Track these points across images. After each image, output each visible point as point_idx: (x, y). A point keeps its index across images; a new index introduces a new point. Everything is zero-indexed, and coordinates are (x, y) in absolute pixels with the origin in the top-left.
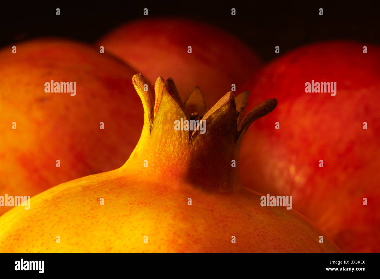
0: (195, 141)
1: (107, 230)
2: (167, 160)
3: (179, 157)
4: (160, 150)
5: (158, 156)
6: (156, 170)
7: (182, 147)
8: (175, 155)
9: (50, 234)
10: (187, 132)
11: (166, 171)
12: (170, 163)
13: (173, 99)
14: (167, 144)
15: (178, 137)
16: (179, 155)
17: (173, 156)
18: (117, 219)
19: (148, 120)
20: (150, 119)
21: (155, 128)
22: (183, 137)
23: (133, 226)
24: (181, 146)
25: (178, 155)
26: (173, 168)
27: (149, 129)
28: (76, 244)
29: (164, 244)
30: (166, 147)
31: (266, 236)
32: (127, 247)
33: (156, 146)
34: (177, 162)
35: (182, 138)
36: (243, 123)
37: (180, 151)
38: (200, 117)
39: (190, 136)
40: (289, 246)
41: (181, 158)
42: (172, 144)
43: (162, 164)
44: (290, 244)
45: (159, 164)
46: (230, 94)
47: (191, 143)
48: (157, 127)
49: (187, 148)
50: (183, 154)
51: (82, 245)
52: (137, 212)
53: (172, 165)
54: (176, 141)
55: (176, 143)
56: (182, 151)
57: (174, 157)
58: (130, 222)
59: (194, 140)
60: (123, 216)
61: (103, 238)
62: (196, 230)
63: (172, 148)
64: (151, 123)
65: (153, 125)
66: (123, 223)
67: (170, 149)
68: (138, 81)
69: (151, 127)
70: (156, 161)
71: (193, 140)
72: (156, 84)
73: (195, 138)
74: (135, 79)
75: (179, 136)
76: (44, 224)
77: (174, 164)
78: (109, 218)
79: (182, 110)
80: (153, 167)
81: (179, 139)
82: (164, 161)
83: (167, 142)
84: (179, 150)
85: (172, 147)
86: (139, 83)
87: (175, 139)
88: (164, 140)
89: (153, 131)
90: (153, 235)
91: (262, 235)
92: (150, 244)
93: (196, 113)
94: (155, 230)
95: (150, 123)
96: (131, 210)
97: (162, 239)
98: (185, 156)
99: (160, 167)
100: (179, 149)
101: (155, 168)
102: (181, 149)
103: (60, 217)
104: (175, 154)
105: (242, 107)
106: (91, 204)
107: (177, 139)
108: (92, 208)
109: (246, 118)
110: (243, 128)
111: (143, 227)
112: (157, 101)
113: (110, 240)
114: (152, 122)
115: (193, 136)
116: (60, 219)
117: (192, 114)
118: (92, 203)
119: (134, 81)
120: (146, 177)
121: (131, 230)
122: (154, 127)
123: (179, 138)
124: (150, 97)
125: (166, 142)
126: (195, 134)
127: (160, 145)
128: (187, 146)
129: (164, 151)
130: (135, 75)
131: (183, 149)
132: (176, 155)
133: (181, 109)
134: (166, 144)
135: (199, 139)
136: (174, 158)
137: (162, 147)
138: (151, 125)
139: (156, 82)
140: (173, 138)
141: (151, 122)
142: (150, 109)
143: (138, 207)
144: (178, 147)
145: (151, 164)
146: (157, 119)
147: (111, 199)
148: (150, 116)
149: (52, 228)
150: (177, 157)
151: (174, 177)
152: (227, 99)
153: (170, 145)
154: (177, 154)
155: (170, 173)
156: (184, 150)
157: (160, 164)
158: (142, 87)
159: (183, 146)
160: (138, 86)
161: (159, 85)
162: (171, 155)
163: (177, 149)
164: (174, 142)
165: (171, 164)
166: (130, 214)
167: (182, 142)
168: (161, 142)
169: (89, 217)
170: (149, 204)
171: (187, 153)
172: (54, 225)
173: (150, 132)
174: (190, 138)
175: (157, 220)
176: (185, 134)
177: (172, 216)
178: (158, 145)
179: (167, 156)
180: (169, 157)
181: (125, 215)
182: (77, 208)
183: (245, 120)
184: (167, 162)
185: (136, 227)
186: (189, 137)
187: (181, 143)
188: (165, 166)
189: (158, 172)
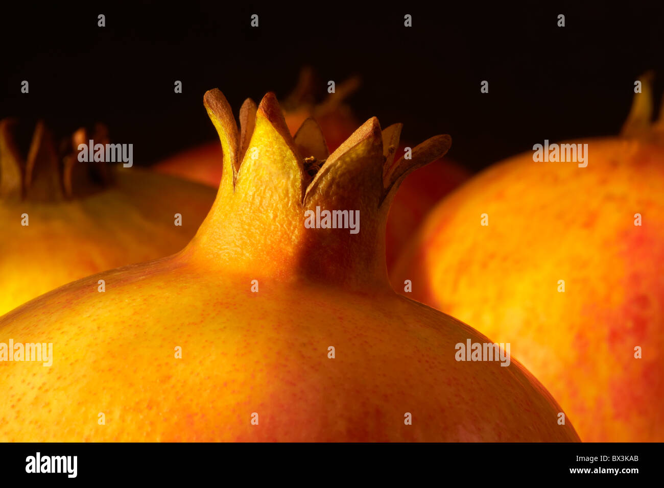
0: (311, 202)
1: (161, 346)
2: (262, 235)
3: (283, 229)
4: (251, 218)
5: (247, 227)
6: (245, 252)
7: (288, 213)
8: (277, 226)
9: (64, 355)
10: (298, 187)
11: (262, 253)
12: (268, 240)
13: (275, 130)
14: (262, 207)
15: (282, 195)
16: (284, 226)
17: (273, 227)
18: (178, 329)
19: (231, 168)
20: (234, 165)
21: (242, 181)
22: (290, 195)
23: (206, 341)
24: (287, 211)
25: (282, 226)
26: (272, 248)
27: (232, 183)
28: (110, 370)
29: (261, 370)
30: (261, 212)
31: (433, 363)
32: (198, 374)
33: (243, 211)
34: (280, 238)
35: (288, 197)
36: (393, 175)
37: (285, 219)
38: (319, 164)
39: (302, 193)
40: (473, 381)
41: (287, 230)
42: (272, 207)
43: (254, 241)
44: (474, 378)
45: (248, 241)
46: (374, 121)
47: (305, 205)
48: (247, 179)
49: (297, 214)
50: (290, 224)
51: (119, 372)
52: (213, 318)
53: (272, 242)
54: (279, 202)
55: (278, 206)
56: (288, 220)
57: (276, 229)
58: (201, 334)
59: (310, 200)
60: (189, 324)
61: (156, 359)
62: (315, 349)
63: (271, 216)
64: (236, 172)
65: (240, 175)
66: (189, 336)
67: (267, 216)
68: (213, 102)
69: (236, 179)
70: (243, 236)
71: (307, 200)
72: (242, 111)
73: (311, 198)
74: (208, 97)
75: (284, 193)
76: (52, 338)
77: (275, 241)
78: (166, 328)
79: (291, 149)
80: (238, 246)
81: (285, 199)
82: (258, 237)
83: (263, 204)
84: (283, 218)
85: (272, 211)
86: (215, 104)
87: (278, 198)
88: (257, 201)
89: (239, 185)
90: (242, 355)
91: (427, 362)
92: (237, 370)
93: (312, 157)
94: (245, 347)
95: (234, 172)
96: (202, 315)
97: (257, 362)
98: (295, 228)
99: (250, 247)
100: (284, 216)
101: (242, 249)
102: (287, 216)
103: (79, 327)
104: (277, 224)
105: (391, 148)
106: (134, 306)
107: (281, 200)
108: (135, 312)
109: (399, 167)
110: (393, 183)
111: (224, 342)
112: (245, 138)
113: (167, 364)
114: (238, 171)
115: (308, 194)
116: (80, 330)
117: (307, 159)
118: (134, 304)
119: (207, 100)
120: (227, 264)
121: (204, 347)
122: (240, 180)
123: (283, 197)
124: (233, 128)
125: (261, 204)
126: (311, 190)
127: (251, 208)
128: (298, 211)
129: (257, 220)
130: (208, 91)
131: (290, 216)
132: (279, 226)
133: (288, 147)
134: (260, 208)
135: (318, 200)
136: (275, 232)
137: (254, 212)
138: (235, 176)
139: (242, 107)
140: (274, 198)
141: (235, 170)
142: (233, 148)
143: (215, 310)
144: (283, 213)
145: (235, 240)
146: (245, 165)
147: (168, 298)
148: (233, 160)
149: (66, 345)
150: (279, 229)
151: (275, 263)
152: (368, 130)
153: (267, 210)
154: (280, 224)
155: (268, 257)
156: (293, 217)
157: (250, 240)
158: (219, 111)
159: (291, 212)
160: (213, 109)
161: (247, 112)
162: (270, 225)
163: (281, 216)
164: (274, 205)
165: (269, 242)
166: (202, 321)
167: (290, 204)
168: (252, 203)
169: (130, 326)
170: (235, 305)
171: (298, 224)
172: (71, 339)
173: (233, 187)
174: (303, 197)
175: (248, 331)
176: (295, 191)
177: (273, 326)
178: (248, 209)
179: (263, 227)
180: (266, 230)
181: (193, 323)
182: (110, 311)
183: (396, 169)
184: (263, 237)
185: (212, 342)
186: (301, 196)
187: (288, 206)
188: (259, 245)
189: (247, 254)
